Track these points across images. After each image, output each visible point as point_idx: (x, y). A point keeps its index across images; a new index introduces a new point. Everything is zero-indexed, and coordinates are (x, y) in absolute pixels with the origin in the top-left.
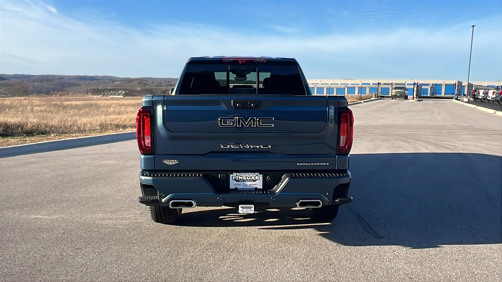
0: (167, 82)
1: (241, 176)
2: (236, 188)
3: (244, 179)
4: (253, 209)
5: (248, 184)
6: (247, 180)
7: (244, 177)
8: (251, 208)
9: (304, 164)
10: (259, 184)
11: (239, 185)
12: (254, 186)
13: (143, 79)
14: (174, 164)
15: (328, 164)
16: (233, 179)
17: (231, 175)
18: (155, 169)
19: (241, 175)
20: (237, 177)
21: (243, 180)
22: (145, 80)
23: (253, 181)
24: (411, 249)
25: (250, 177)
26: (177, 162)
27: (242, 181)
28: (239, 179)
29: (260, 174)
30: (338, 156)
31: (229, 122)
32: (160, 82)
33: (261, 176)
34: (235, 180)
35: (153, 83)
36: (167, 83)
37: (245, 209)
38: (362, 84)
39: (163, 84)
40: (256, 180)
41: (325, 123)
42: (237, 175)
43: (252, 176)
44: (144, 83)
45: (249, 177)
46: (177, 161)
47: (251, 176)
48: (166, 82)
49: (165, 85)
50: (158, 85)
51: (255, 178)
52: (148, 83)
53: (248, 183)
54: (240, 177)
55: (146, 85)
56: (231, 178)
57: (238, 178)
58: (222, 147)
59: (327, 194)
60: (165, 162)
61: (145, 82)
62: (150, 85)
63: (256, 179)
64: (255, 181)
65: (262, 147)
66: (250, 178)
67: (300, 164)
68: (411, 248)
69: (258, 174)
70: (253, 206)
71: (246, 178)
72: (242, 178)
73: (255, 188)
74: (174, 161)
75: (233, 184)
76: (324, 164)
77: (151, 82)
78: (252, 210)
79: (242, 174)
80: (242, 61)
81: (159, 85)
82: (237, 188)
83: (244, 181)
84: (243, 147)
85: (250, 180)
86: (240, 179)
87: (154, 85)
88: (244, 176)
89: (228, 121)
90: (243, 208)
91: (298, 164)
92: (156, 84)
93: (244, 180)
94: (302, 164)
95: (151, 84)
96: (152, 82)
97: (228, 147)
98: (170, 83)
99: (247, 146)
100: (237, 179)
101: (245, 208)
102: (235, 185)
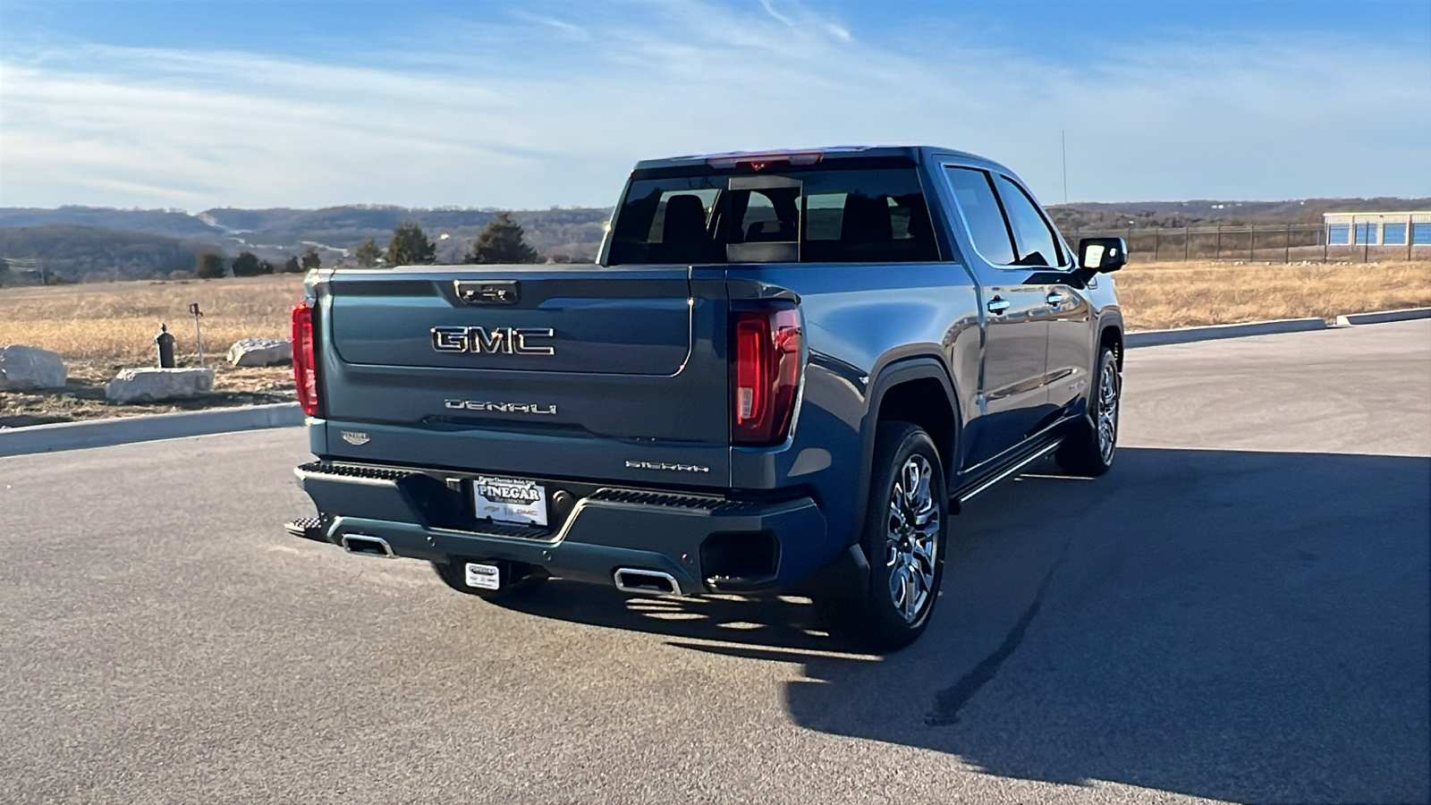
0: (1144, 213)
1: (497, 487)
2: (489, 517)
3: (504, 495)
4: (496, 577)
5: (515, 511)
6: (511, 498)
7: (504, 489)
8: (491, 574)
9: (644, 466)
10: (537, 513)
11: (495, 509)
12: (528, 516)
13: (1072, 208)
14: (363, 443)
15: (706, 470)
16: (482, 493)
17: (476, 483)
18: (330, 453)
19: (496, 484)
20: (489, 488)
21: (501, 497)
22: (1078, 212)
23: (526, 504)
24: (981, 772)
25: (517, 490)
26: (368, 440)
27: (502, 499)
28: (494, 495)
29: (537, 484)
30: (735, 448)
31: (453, 340)
32: (1123, 217)
33: (540, 492)
34: (485, 494)
35: (1101, 219)
36: (1143, 218)
37: (479, 576)
39: (1132, 222)
40: (533, 501)
41: (685, 349)
42: (487, 482)
43: (524, 488)
44: (1073, 220)
45: (515, 492)
46: (366, 437)
47: (520, 487)
48: (1140, 215)
49: (1138, 225)
50: (1114, 224)
51: (529, 496)
52: (1085, 219)
53: (515, 507)
54: (494, 489)
55: (1079, 224)
56: (476, 490)
57: (492, 491)
58: (448, 405)
59: (685, 556)
60: (345, 438)
61: (1078, 216)
62: (1092, 224)
63: (532, 498)
64: (528, 502)
65: (534, 410)
66: (517, 495)
67: (633, 465)
68: (978, 768)
69: (534, 483)
70: (496, 569)
71: (509, 492)
72: (499, 493)
73: (530, 522)
74: (361, 435)
75: (482, 508)
76: (696, 469)
77: (1094, 216)
78: (493, 581)
79: (499, 480)
80: (759, 163)
81: (1120, 223)
82: (492, 517)
83: (504, 500)
84: (493, 407)
85: (518, 498)
86: (497, 495)
87: (1101, 224)
88: (503, 487)
89: (449, 337)
90: (475, 572)
91: (628, 464)
92: (1107, 222)
93: (504, 498)
94: (638, 466)
95: (1095, 221)
96: (1099, 216)
97: (460, 407)
98: (1151, 218)
99: (501, 406)
100: (489, 494)
101: (479, 573)
102: (486, 508)
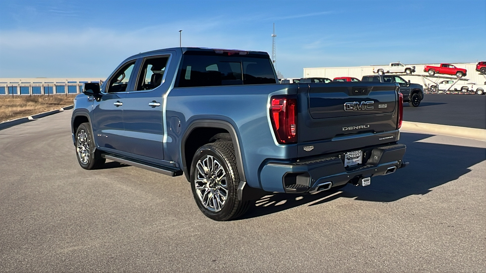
5: (354, 161)
6: (354, 157)
8: (368, 180)
10: (360, 160)
14: (311, 149)
15: (393, 137)
16: (347, 158)
18: (298, 157)
19: (351, 154)
21: (351, 158)
23: (357, 158)
29: (361, 151)
33: (362, 153)
37: (366, 182)
38: (68, 82)
42: (349, 154)
46: (313, 147)
54: (350, 156)
56: (345, 157)
58: (343, 129)
59: (400, 161)
60: (304, 149)
63: (359, 156)
65: (365, 127)
66: (356, 156)
71: (354, 155)
73: (357, 164)
74: (311, 147)
76: (391, 137)
79: (352, 152)
82: (349, 165)
84: (355, 128)
94: (381, 139)
97: (347, 130)
99: (357, 127)
100: (349, 158)
102: (347, 163)
